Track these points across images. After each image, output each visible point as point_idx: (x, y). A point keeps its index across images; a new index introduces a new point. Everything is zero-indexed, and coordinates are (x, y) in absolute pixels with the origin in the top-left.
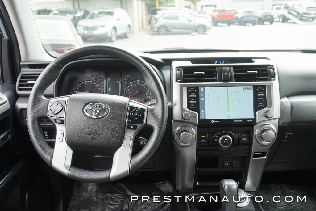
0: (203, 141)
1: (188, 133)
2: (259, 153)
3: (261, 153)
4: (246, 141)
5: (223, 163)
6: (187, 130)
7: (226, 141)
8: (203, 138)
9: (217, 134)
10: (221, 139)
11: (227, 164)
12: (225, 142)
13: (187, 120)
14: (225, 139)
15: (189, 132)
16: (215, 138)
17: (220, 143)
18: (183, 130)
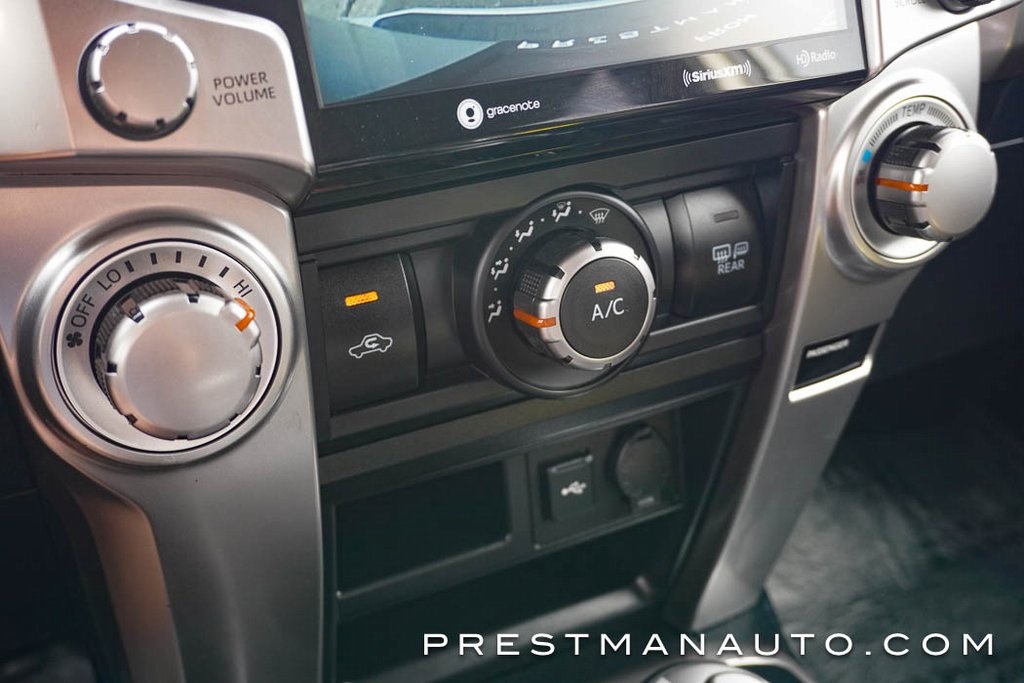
0: (370, 342)
1: (209, 304)
2: (832, 348)
3: (845, 343)
4: (741, 264)
5: (545, 488)
6: (184, 267)
7: (603, 298)
8: (366, 319)
9: (500, 254)
10: (554, 288)
11: (576, 488)
12: (597, 312)
13: (163, 129)
14: (600, 288)
15: (211, 289)
16: (488, 298)
17: (553, 334)
18: (127, 279)
